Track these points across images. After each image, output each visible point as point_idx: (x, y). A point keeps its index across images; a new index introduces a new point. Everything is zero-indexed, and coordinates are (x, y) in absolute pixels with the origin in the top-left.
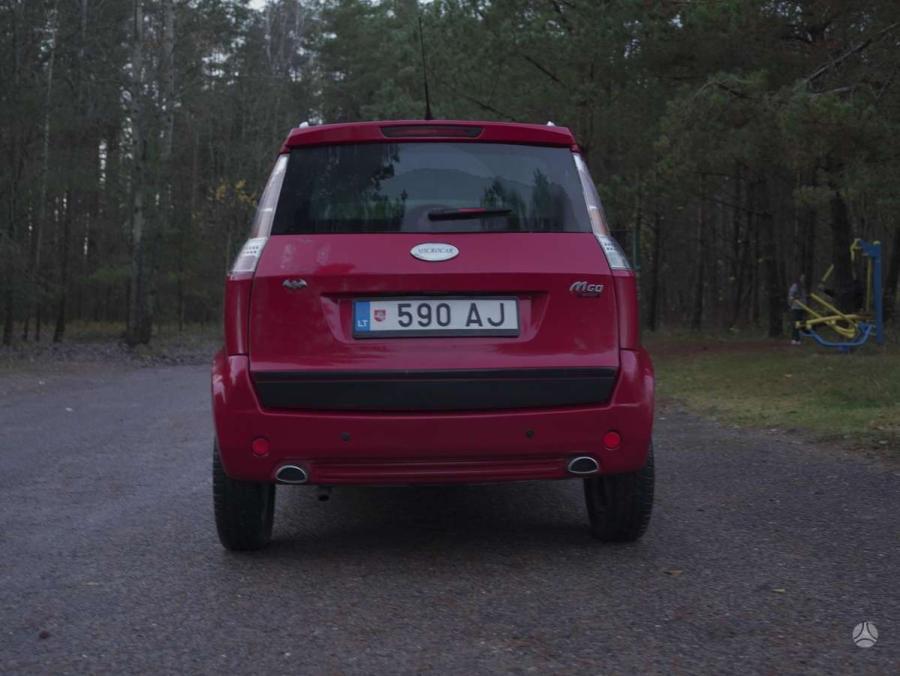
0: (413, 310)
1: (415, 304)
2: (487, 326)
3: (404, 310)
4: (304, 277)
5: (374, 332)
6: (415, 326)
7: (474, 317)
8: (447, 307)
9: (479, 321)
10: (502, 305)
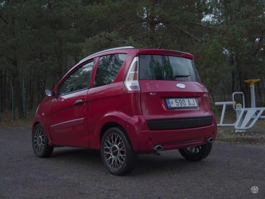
0: (178, 101)
1: (178, 100)
2: (192, 106)
3: (176, 101)
4: (155, 92)
5: (172, 107)
6: (180, 106)
7: (189, 103)
8: (184, 100)
9: (190, 104)
10: (193, 100)
